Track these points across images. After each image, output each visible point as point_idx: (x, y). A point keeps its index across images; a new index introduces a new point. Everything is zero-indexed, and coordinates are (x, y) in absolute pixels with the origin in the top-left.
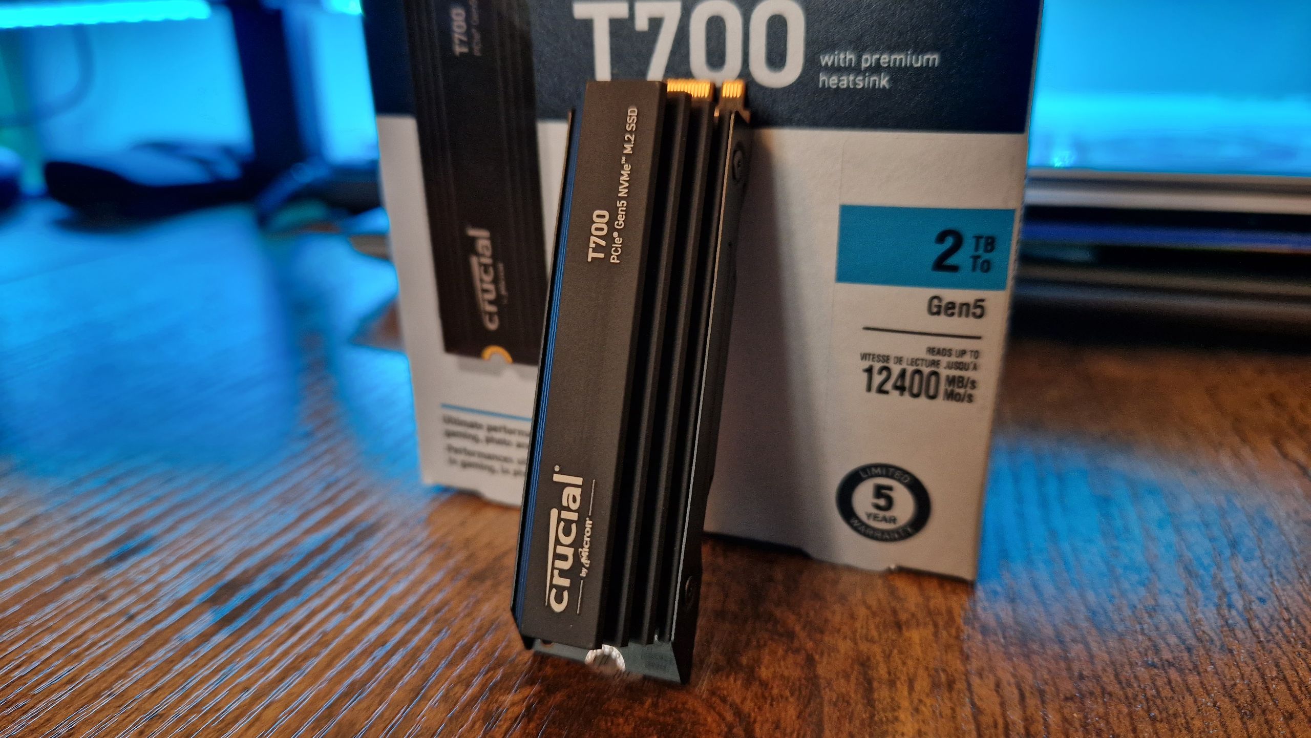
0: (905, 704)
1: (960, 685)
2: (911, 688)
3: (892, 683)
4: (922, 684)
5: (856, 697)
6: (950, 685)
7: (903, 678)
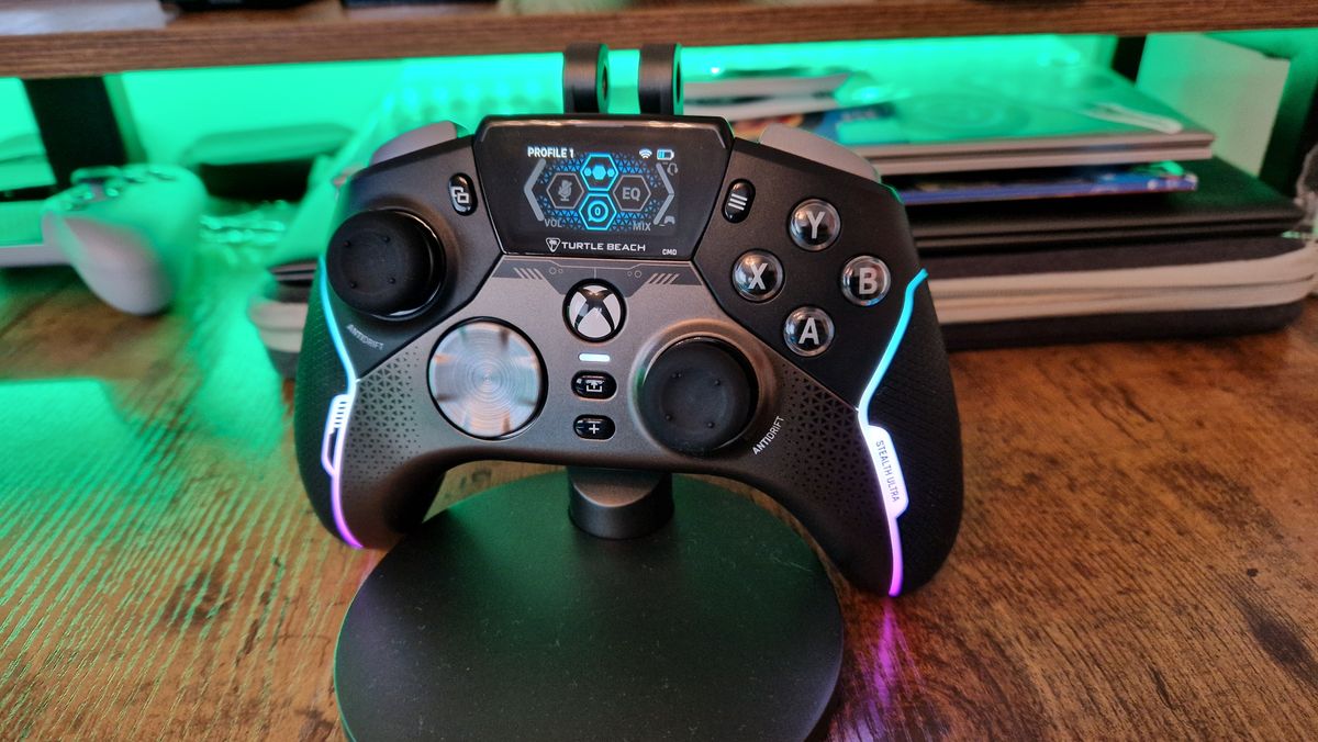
0: (1025, 655)
1: (1042, 634)
2: (1021, 644)
3: (1010, 643)
4: (1024, 638)
5: (999, 658)
6: (1037, 634)
7: (1012, 638)
